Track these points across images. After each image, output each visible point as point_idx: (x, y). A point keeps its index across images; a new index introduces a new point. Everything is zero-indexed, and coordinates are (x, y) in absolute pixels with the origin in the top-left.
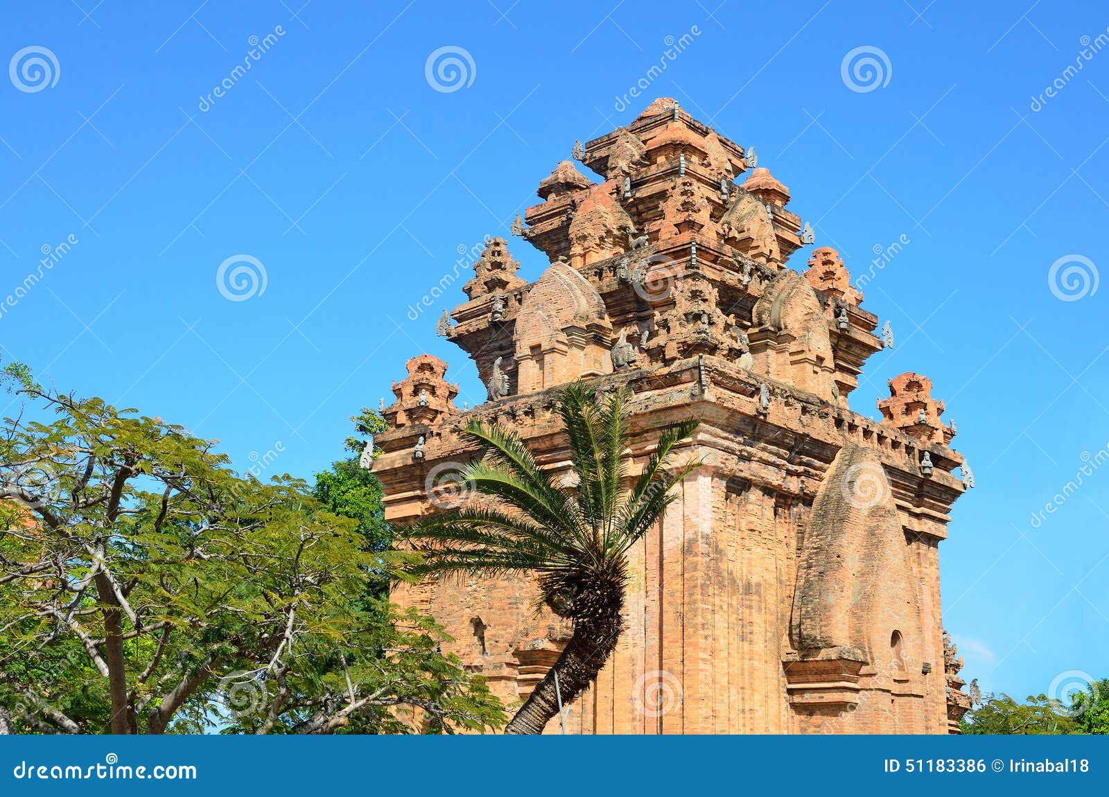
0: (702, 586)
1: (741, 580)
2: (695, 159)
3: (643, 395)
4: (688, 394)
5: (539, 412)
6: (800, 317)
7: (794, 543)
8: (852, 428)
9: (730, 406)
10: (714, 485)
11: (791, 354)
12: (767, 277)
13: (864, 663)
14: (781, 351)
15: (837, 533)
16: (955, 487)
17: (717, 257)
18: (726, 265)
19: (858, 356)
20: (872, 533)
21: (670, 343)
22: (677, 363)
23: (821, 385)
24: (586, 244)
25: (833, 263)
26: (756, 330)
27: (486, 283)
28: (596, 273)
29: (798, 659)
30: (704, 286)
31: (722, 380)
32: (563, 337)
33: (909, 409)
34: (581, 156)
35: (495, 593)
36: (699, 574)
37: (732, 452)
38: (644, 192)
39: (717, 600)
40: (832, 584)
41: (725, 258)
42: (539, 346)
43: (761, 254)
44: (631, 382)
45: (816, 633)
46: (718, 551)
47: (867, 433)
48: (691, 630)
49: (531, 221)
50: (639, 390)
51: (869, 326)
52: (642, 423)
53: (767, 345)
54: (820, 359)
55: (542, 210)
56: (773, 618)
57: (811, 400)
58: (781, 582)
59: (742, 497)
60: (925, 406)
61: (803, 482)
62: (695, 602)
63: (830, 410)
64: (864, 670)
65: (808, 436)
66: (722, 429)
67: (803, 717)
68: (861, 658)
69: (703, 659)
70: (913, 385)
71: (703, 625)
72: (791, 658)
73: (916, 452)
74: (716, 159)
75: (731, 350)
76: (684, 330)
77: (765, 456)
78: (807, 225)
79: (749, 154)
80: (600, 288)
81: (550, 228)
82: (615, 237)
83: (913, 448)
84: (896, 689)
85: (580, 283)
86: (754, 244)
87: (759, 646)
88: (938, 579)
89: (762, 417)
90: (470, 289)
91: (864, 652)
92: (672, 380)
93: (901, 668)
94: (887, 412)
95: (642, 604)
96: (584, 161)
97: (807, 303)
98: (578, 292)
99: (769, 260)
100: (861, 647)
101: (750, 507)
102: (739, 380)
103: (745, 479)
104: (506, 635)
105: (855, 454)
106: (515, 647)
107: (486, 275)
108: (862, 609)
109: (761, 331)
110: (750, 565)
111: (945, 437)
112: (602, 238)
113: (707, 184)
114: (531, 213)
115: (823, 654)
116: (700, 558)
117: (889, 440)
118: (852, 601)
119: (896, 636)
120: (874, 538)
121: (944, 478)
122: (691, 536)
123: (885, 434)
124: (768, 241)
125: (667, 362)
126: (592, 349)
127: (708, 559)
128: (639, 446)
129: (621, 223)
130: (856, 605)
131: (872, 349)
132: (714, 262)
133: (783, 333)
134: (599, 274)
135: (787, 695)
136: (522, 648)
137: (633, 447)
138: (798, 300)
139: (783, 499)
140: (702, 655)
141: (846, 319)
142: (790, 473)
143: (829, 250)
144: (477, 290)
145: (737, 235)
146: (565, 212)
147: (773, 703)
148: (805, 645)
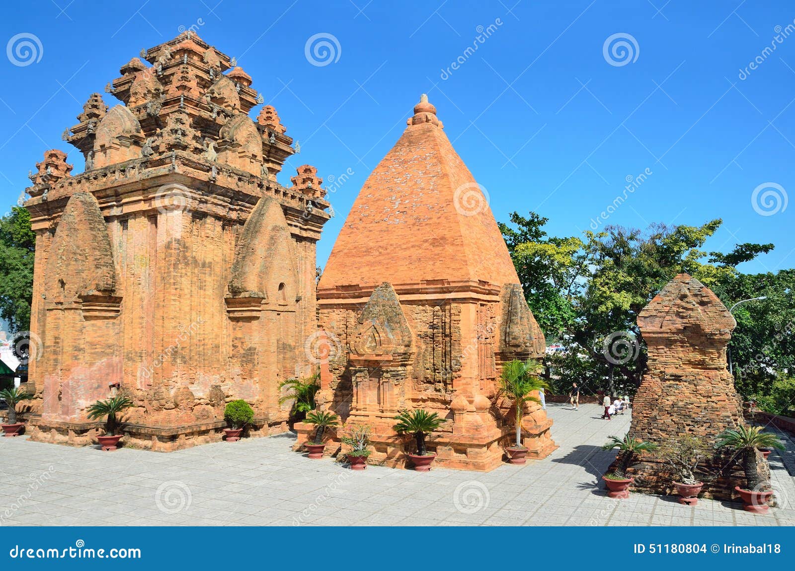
0: (174, 265)
1: (201, 260)
2: (195, 58)
3: (147, 170)
4: (167, 170)
5: (100, 178)
6: (245, 136)
7: (234, 243)
8: (268, 189)
9: (192, 176)
10: (184, 215)
11: (239, 153)
12: (229, 116)
13: (263, 298)
14: (234, 151)
15: (253, 238)
16: (324, 217)
17: (198, 104)
18: (203, 108)
19: (282, 156)
20: (272, 238)
21: (162, 144)
22: (165, 154)
23: (255, 169)
24: (137, 96)
25: (271, 113)
26: (221, 141)
27: (87, 115)
28: (138, 111)
29: (231, 297)
30: (184, 117)
31: (187, 163)
32: (117, 141)
33: (304, 181)
34: (144, 56)
35: (70, 268)
36: (172, 259)
37: (195, 199)
38: (167, 73)
39: (184, 271)
40: (248, 262)
41: (203, 105)
42: (104, 145)
43: (229, 106)
44: (142, 163)
45: (239, 285)
46: (185, 247)
47: (277, 191)
48: (168, 286)
49: (116, 86)
50: (146, 167)
51: (288, 143)
52: (147, 184)
53: (226, 148)
54: (254, 156)
55: (121, 80)
56: (219, 279)
57: (245, 175)
58: (225, 261)
59: (203, 221)
60: (312, 180)
61: (239, 214)
62: (170, 272)
63: (255, 180)
64: (263, 301)
65: (241, 192)
66: (188, 187)
67: (234, 323)
68: (262, 296)
69: (173, 300)
70: (307, 170)
71: (174, 283)
72: (228, 296)
73: (305, 201)
74: (212, 60)
75: (196, 148)
76: (170, 138)
77: (216, 201)
78: (260, 95)
79: (233, 60)
80: (139, 118)
81: (123, 89)
82: (153, 94)
83: (303, 199)
84: (281, 308)
85: (128, 115)
86: (226, 101)
87: (209, 292)
88: (315, 257)
89: (212, 182)
90: (80, 118)
91: (263, 293)
92: (161, 163)
93: (284, 299)
94: (294, 182)
95: (147, 272)
96: (146, 58)
97: (250, 129)
98: (127, 119)
99: (234, 109)
100: (262, 292)
101: (207, 226)
102: (199, 163)
103: (204, 212)
104: (75, 287)
105: (267, 200)
106: (78, 294)
107: (88, 111)
108: (264, 273)
109: (223, 141)
110: (205, 253)
111: (321, 195)
112: (145, 94)
113: (202, 70)
114: (116, 82)
115: (242, 295)
116: (173, 251)
117: (290, 195)
118: (259, 270)
119: (281, 286)
120: (273, 240)
121: (319, 212)
122: (170, 240)
123: (287, 192)
124: (233, 100)
125: (160, 154)
126: (133, 147)
127: (178, 251)
128: (146, 195)
129: (156, 87)
130: (261, 272)
131: (289, 154)
132: (196, 106)
133: (235, 143)
134: (139, 111)
135: (227, 313)
136: (83, 295)
137: (143, 196)
138: (245, 127)
139: (227, 223)
140: (173, 298)
141: (274, 138)
142: (230, 209)
143: (270, 107)
144: (83, 118)
145: (217, 96)
146: (130, 81)
147: (217, 319)
148: (235, 291)
